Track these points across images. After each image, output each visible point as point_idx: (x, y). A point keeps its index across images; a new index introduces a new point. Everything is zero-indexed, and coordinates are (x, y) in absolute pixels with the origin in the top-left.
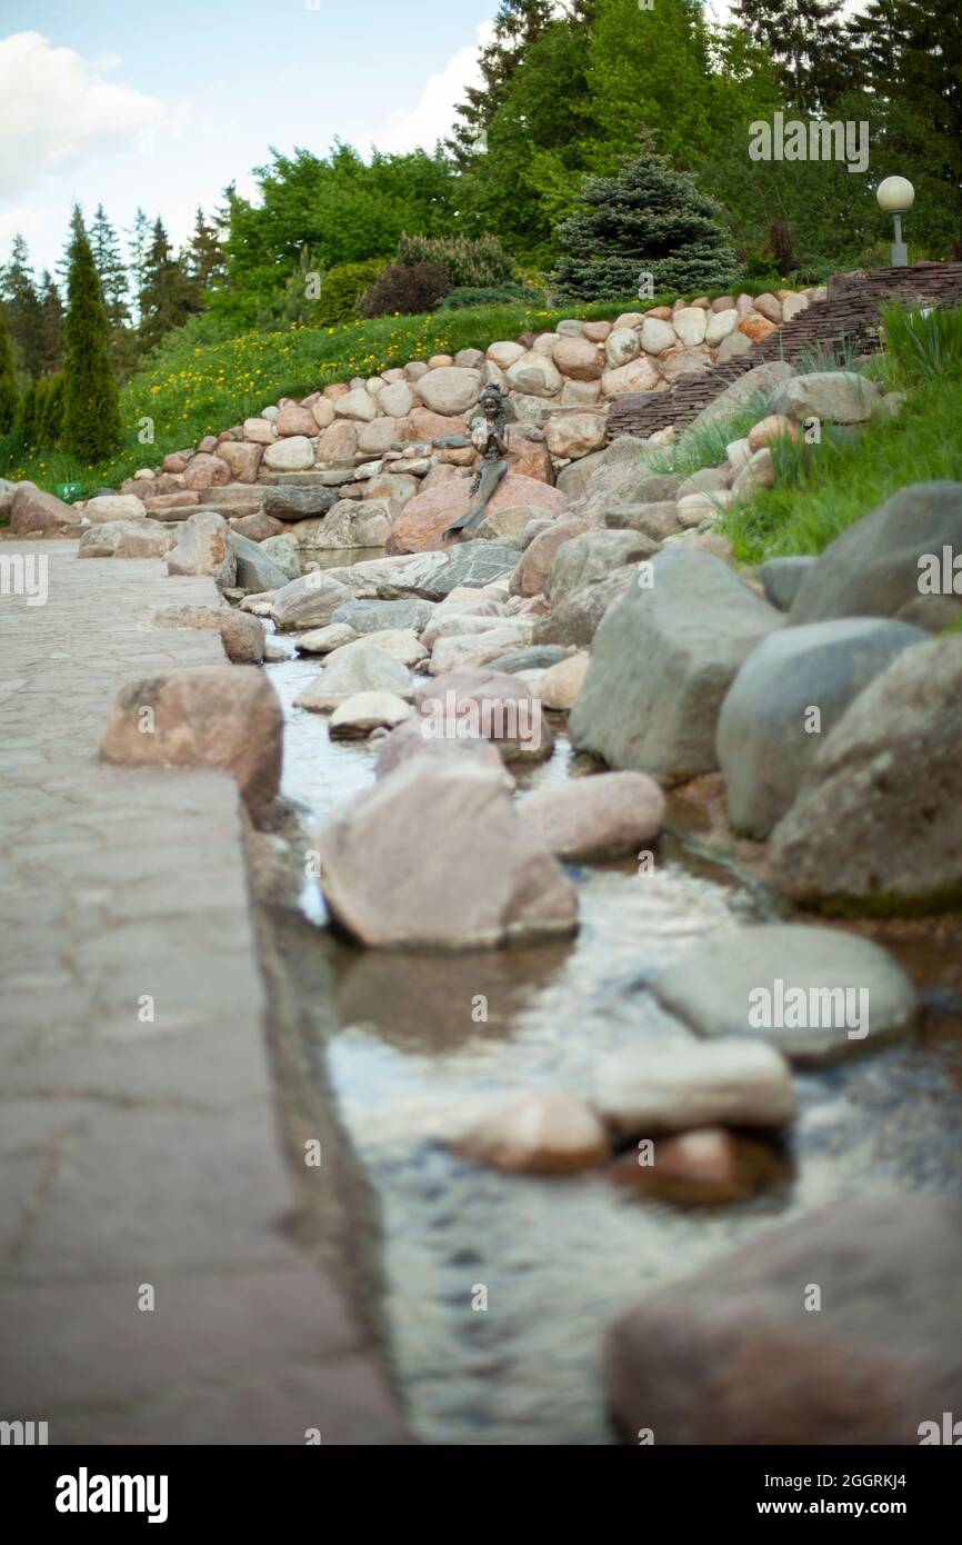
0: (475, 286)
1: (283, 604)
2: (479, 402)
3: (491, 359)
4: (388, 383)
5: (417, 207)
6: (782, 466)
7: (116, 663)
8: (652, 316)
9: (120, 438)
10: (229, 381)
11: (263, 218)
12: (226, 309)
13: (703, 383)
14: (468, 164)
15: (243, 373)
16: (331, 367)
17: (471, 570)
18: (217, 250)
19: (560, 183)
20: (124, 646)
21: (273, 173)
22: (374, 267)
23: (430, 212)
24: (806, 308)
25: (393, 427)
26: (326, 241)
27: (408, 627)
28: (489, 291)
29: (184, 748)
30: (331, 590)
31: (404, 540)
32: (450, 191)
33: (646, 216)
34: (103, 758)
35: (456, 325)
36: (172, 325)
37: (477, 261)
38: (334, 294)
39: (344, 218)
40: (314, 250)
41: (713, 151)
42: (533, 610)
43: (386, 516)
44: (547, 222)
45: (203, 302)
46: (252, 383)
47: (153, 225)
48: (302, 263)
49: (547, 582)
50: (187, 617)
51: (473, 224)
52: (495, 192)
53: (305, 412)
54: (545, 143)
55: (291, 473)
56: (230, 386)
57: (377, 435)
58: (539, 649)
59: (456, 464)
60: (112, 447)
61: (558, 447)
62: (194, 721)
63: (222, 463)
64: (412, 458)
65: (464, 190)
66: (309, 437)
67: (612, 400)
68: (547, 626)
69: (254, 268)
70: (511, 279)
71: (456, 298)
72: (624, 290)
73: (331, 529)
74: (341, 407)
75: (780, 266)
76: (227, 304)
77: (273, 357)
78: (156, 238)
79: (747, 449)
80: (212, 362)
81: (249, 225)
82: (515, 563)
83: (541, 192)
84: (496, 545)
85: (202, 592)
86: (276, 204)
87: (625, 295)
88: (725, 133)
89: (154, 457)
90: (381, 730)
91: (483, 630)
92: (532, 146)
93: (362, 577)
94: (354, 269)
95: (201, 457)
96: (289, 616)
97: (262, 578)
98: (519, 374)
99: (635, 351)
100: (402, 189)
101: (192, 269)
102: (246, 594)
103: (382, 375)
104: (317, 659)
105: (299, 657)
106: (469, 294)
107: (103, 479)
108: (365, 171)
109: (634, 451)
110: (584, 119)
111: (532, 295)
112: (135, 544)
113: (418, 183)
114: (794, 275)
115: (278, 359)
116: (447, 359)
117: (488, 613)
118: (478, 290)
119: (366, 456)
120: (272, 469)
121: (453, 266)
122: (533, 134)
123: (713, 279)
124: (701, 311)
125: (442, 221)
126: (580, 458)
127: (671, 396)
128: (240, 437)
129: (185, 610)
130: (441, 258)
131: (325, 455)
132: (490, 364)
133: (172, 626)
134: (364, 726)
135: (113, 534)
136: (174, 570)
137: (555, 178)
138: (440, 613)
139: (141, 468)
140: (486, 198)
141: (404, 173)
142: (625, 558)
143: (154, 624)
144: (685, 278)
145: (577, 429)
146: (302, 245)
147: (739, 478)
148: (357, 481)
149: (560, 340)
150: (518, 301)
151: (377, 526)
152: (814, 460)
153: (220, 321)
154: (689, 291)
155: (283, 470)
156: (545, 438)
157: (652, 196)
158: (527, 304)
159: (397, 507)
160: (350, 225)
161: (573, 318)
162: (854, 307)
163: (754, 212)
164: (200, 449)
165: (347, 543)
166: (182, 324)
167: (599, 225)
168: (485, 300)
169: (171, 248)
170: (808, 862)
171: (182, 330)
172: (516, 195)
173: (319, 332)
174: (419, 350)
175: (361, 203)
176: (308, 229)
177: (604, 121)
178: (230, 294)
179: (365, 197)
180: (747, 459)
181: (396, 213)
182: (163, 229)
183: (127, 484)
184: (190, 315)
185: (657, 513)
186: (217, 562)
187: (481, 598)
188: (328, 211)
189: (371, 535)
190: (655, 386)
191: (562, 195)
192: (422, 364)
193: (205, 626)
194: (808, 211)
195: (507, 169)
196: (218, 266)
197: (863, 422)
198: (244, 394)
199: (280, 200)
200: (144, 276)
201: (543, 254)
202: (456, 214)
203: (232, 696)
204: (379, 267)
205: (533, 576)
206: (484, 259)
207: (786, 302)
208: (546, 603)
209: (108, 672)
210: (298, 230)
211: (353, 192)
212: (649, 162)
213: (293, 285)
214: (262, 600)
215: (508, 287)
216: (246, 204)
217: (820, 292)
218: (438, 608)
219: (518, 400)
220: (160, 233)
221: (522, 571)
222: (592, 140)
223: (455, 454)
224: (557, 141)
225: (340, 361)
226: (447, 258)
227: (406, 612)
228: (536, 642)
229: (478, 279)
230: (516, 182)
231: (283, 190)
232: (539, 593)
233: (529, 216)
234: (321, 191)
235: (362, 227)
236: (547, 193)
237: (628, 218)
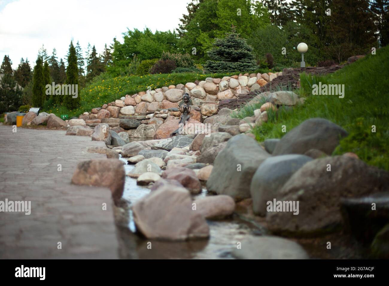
0: (183, 67)
1: (124, 149)
2: (182, 99)
3: (186, 87)
4: (157, 92)
5: (167, 46)
6: (270, 116)
7: (76, 161)
8: (233, 78)
9: (80, 103)
10: (112, 89)
11: (123, 46)
12: (112, 71)
13: (246, 97)
14: (182, 35)
15: (116, 87)
16: (141, 87)
17: (178, 144)
18: (110, 55)
19: (208, 42)
20: (78, 157)
21: (127, 34)
22: (154, 61)
23: (171, 48)
24: (276, 77)
25: (158, 104)
26: (141, 54)
27: (160, 157)
28: (187, 69)
29: (96, 181)
30: (138, 146)
31: (159, 136)
32: (177, 42)
33: (232, 50)
34: (72, 183)
35: (177, 77)
36: (95, 75)
37: (184, 60)
38: (143, 68)
39: (146, 48)
40: (137, 56)
41: (251, 35)
42: (196, 154)
43: (154, 129)
44: (203, 52)
45: (105, 69)
46: (118, 90)
47: (93, 47)
48: (134, 59)
49: (201, 147)
50: (97, 150)
51: (182, 52)
52: (189, 43)
53: (133, 99)
54: (204, 31)
55: (128, 116)
56: (112, 91)
57: (153, 107)
58: (198, 164)
59: (175, 116)
60: (78, 105)
61: (204, 113)
62: (100, 173)
63: (108, 112)
64: (163, 113)
65: (181, 42)
66: (133, 106)
67: (220, 100)
68: (201, 158)
69: (120, 60)
70: (193, 66)
71: (178, 70)
72: (225, 70)
73: (138, 132)
74: (143, 98)
75: (269, 66)
76: (112, 70)
77: (124, 83)
78: (93, 51)
79: (260, 112)
80: (107, 84)
81: (119, 49)
82: (191, 142)
83: (202, 44)
84: (186, 137)
85: (101, 145)
86: (127, 43)
87: (225, 72)
88: (254, 31)
89: (89, 109)
90: (152, 183)
91: (182, 158)
92: (200, 31)
93: (147, 144)
94: (148, 61)
95: (103, 110)
96: (126, 153)
97: (118, 143)
98: (194, 91)
99: (227, 87)
100: (163, 41)
101: (102, 60)
102: (113, 147)
103: (155, 90)
104: (133, 165)
105: (128, 164)
106: (181, 69)
107: (74, 114)
108: (153, 35)
109: (227, 112)
110: (215, 24)
111: (199, 71)
112: (82, 132)
113: (168, 39)
114: (273, 69)
115: (126, 84)
116: (174, 86)
117: (183, 154)
118: (184, 68)
119: (149, 112)
120: (123, 114)
121: (177, 61)
122: (200, 28)
123: (250, 69)
124: (246, 77)
125: (174, 50)
126: (210, 116)
127: (237, 100)
128: (114, 105)
129: (97, 148)
130: (174, 59)
131: (138, 111)
132: (186, 89)
133: (93, 153)
134: (147, 182)
135: (76, 129)
136: (94, 139)
137: (206, 40)
138: (169, 154)
139: (85, 112)
140: (186, 45)
141: (164, 36)
142: (224, 140)
143: (88, 152)
144: (242, 68)
145: (210, 108)
146: (134, 55)
147: (257, 119)
148: (146, 119)
149: (206, 83)
150: (195, 72)
151: (151, 132)
152: (279, 115)
153: (110, 74)
154: (243, 71)
155: (125, 115)
156: (200, 110)
157: (234, 45)
158: (197, 73)
159: (157, 127)
160: (148, 50)
161: (210, 77)
162: (290, 78)
163: (261, 53)
164: (103, 107)
165: (142, 136)
166: (99, 75)
167: (219, 52)
168: (185, 71)
169: (97, 54)
170: (278, 220)
171: (98, 76)
172: (195, 44)
173: (138, 77)
174: (166, 83)
175: (151, 44)
176: (136, 51)
177: (221, 25)
178: (113, 67)
179: (153, 42)
180: (260, 114)
181: (161, 47)
182: (95, 48)
183: (81, 116)
184: (101, 72)
185: (234, 128)
186: (106, 137)
187: (182, 150)
188: (142, 46)
189: (150, 134)
190: (232, 97)
191: (208, 45)
192: (167, 87)
193: (102, 153)
194: (277, 53)
195: (193, 37)
196: (110, 60)
197: (294, 105)
198: (116, 93)
199: (129, 42)
200: (89, 61)
201: (202, 61)
202: (178, 49)
203: (111, 167)
204: (156, 61)
205: (196, 145)
206: (186, 60)
207: (271, 76)
208: (200, 153)
209: (74, 162)
210: (133, 51)
211: (150, 41)
212: (234, 35)
213: (131, 66)
214: (119, 149)
215: (192, 68)
216: (119, 43)
217: (280, 73)
218: (169, 153)
219: (193, 99)
220: (94, 49)
221: (193, 143)
222: (217, 30)
223: (175, 113)
224: (207, 30)
225: (144, 85)
226: (176, 59)
227: (160, 153)
228: (197, 162)
229: (184, 66)
230: (195, 41)
231: (130, 39)
232: (198, 150)
233: (198, 50)
234: (140, 40)
235: (151, 51)
236: (204, 44)
237: (227, 50)
